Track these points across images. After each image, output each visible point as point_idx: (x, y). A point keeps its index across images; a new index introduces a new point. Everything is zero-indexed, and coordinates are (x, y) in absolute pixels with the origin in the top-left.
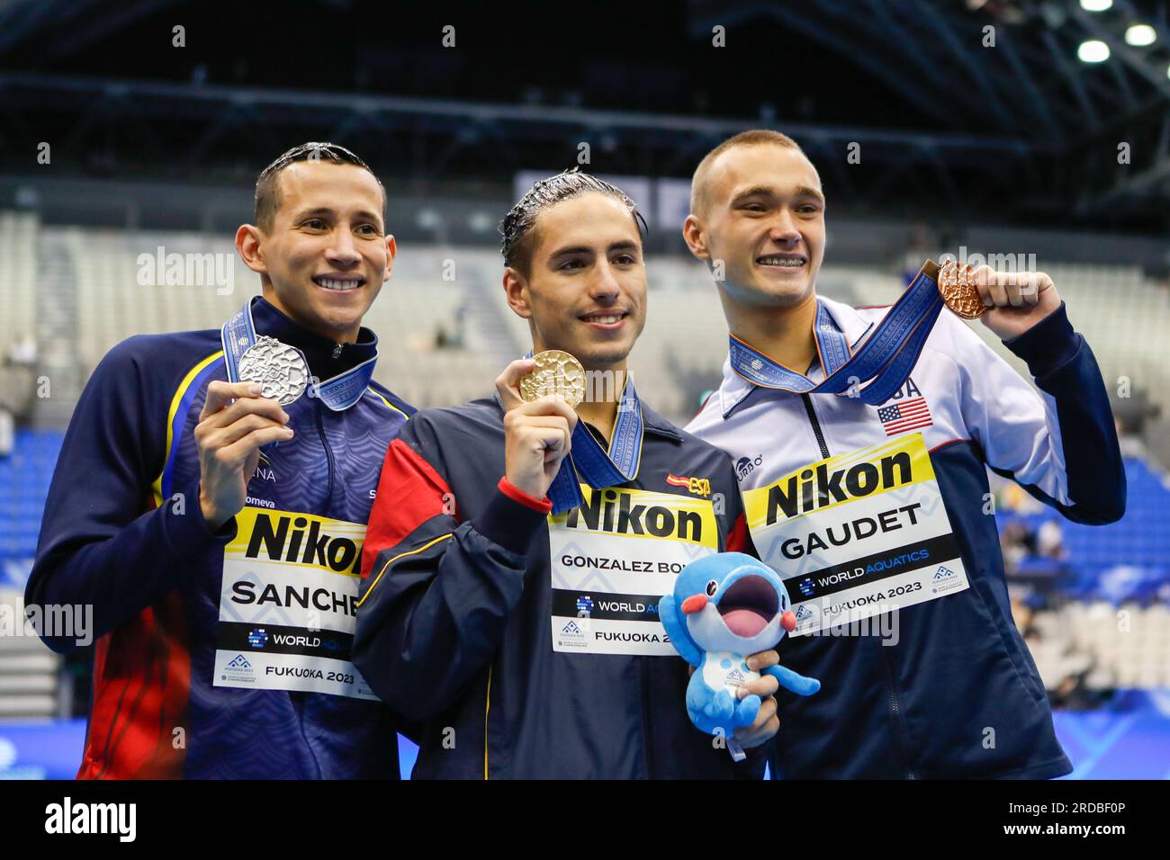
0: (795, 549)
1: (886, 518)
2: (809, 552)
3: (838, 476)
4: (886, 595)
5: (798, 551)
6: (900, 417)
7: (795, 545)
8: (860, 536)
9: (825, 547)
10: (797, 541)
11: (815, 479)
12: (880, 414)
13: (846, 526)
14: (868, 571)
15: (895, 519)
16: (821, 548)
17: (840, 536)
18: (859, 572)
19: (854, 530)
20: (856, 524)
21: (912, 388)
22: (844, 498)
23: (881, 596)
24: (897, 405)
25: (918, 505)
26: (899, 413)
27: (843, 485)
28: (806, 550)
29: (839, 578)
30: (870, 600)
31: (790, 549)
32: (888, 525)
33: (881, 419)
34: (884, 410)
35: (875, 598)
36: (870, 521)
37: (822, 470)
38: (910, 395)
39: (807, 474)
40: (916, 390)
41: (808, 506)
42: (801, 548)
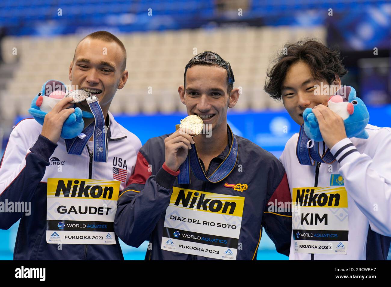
0: (63, 210)
1: (100, 209)
2: (69, 213)
3: (88, 187)
4: (91, 238)
5: (64, 211)
6: (118, 174)
7: (64, 208)
8: (90, 213)
9: (76, 213)
10: (65, 207)
11: (79, 185)
12: (113, 169)
13: (86, 208)
14: (88, 227)
15: (102, 211)
16: (74, 213)
17: (83, 210)
18: (84, 226)
19: (89, 210)
20: (91, 208)
21: (125, 165)
22: (88, 197)
23: (89, 238)
24: (119, 169)
25: (111, 209)
26: (118, 172)
27: (89, 191)
28: (68, 211)
29: (76, 226)
30: (85, 238)
31: (61, 210)
32: (100, 212)
33: (113, 171)
34: (115, 168)
35: (87, 238)
36: (96, 209)
37: (83, 183)
38: (123, 167)
39: (77, 182)
40: (126, 167)
41: (73, 195)
42: (66, 210)
